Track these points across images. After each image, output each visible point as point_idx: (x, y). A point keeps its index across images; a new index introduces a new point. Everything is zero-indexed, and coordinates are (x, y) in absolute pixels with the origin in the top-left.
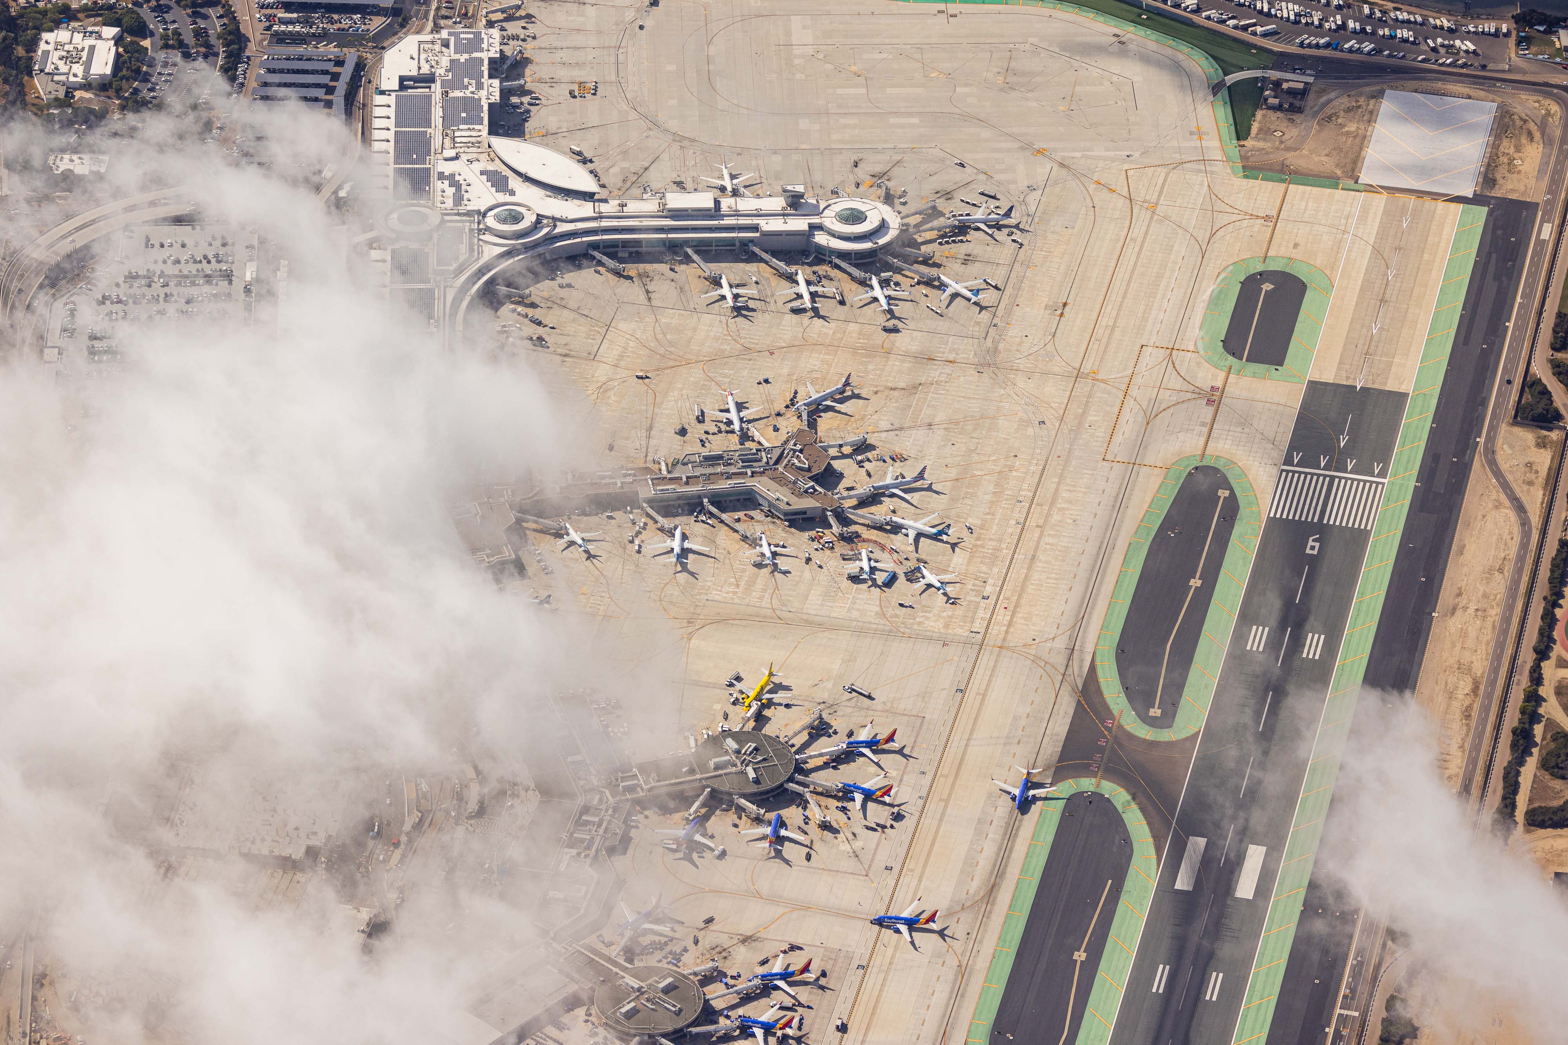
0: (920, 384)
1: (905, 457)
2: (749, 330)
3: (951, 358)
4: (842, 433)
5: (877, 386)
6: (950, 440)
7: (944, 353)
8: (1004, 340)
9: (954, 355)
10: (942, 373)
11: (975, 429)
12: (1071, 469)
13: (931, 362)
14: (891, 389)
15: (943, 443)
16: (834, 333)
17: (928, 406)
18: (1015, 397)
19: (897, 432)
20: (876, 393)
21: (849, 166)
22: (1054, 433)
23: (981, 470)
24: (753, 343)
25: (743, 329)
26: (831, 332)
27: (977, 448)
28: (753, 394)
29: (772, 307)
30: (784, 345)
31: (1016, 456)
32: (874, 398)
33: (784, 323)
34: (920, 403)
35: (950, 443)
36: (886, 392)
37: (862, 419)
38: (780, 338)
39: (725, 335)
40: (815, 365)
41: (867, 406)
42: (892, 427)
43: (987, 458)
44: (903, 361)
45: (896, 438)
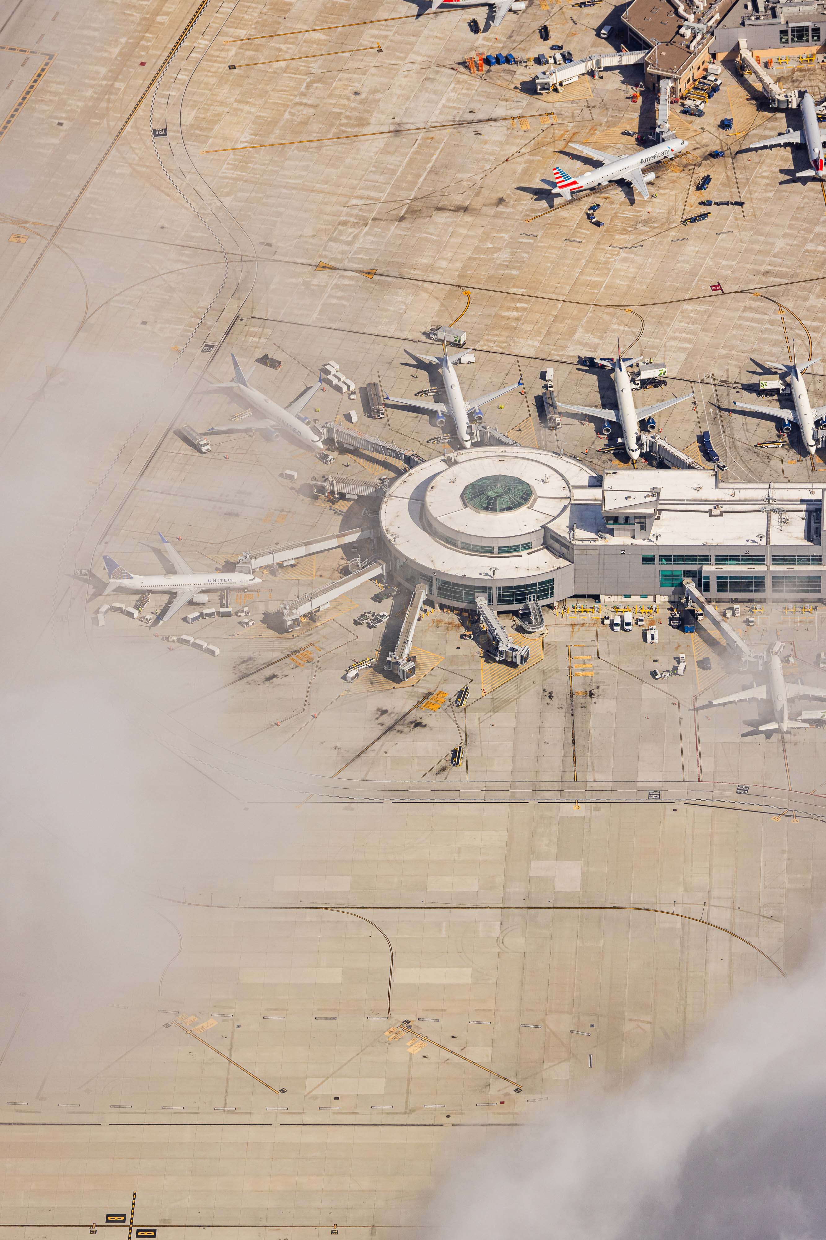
0: (402, 219)
1: (462, 69)
2: (761, 340)
3: (323, 275)
4: (587, 116)
5: (497, 216)
6: (362, 102)
7: (337, 286)
8: (196, 315)
9: (315, 282)
10: (350, 243)
11: (305, 123)
12: (123, 40)
13: (368, 267)
14: (466, 209)
15: (378, 96)
16: (572, 332)
17: (394, 172)
18: (203, 190)
19: (471, 117)
20: (501, 201)
21: (473, 754)
22: (140, 112)
23: (313, 42)
24: (756, 310)
25: (775, 343)
26: (579, 333)
27: (308, 87)
28: (766, 200)
29: (705, 394)
30: (686, 306)
31: (232, 67)
32: (507, 189)
33: (683, 356)
34: (410, 178)
35: (363, 96)
36: (477, 203)
37: (539, 146)
38: (693, 321)
39: (816, 330)
40: (625, 260)
41: (525, 172)
42: (478, 127)
43: (294, 64)
44: (431, 268)
45: (475, 106)
